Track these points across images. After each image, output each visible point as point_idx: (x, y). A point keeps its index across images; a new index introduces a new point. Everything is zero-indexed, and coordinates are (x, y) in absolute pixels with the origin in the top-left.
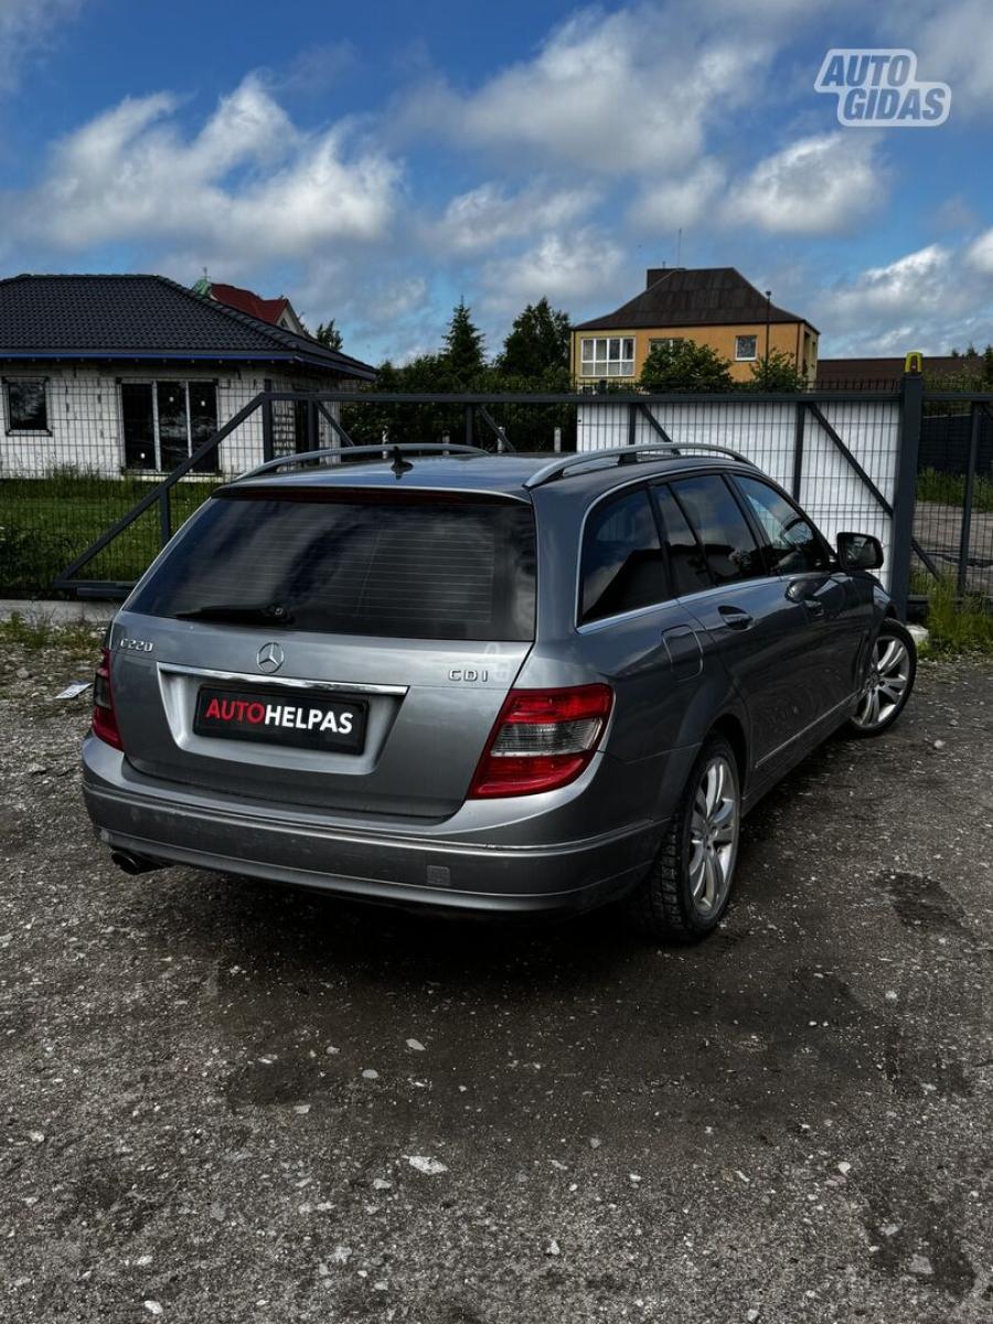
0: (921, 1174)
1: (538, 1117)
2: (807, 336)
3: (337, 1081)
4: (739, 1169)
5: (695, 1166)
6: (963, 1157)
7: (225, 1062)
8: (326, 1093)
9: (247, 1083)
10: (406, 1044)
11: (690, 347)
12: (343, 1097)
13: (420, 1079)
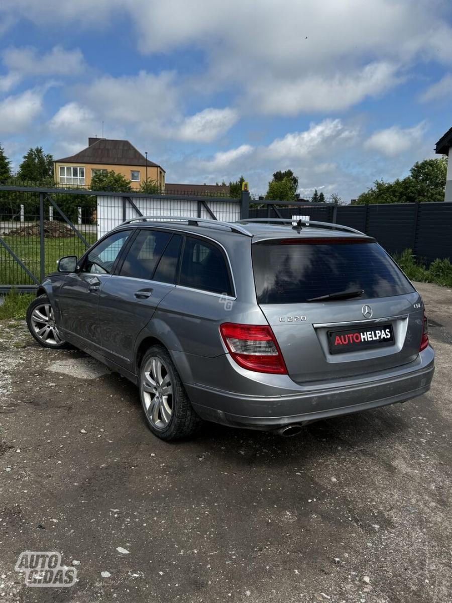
0: (400, 576)
1: (210, 583)
2: (161, 173)
3: (88, 583)
4: (322, 592)
5: (302, 595)
6: (411, 562)
7: (13, 583)
8: (85, 592)
9: (33, 595)
10: (117, 551)
11: (112, 173)
12: (97, 593)
13: (134, 572)
